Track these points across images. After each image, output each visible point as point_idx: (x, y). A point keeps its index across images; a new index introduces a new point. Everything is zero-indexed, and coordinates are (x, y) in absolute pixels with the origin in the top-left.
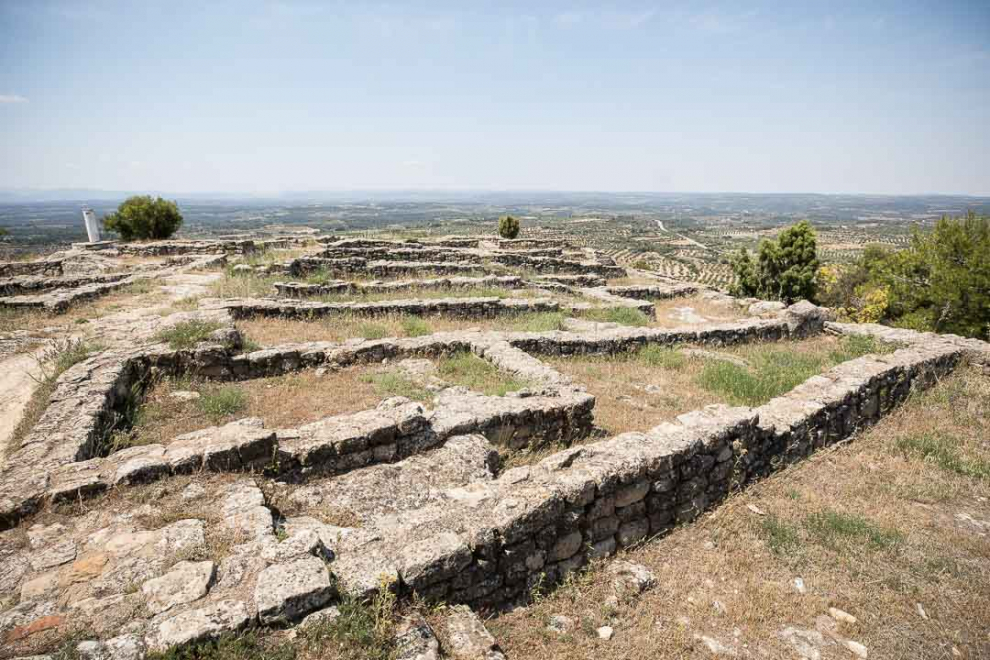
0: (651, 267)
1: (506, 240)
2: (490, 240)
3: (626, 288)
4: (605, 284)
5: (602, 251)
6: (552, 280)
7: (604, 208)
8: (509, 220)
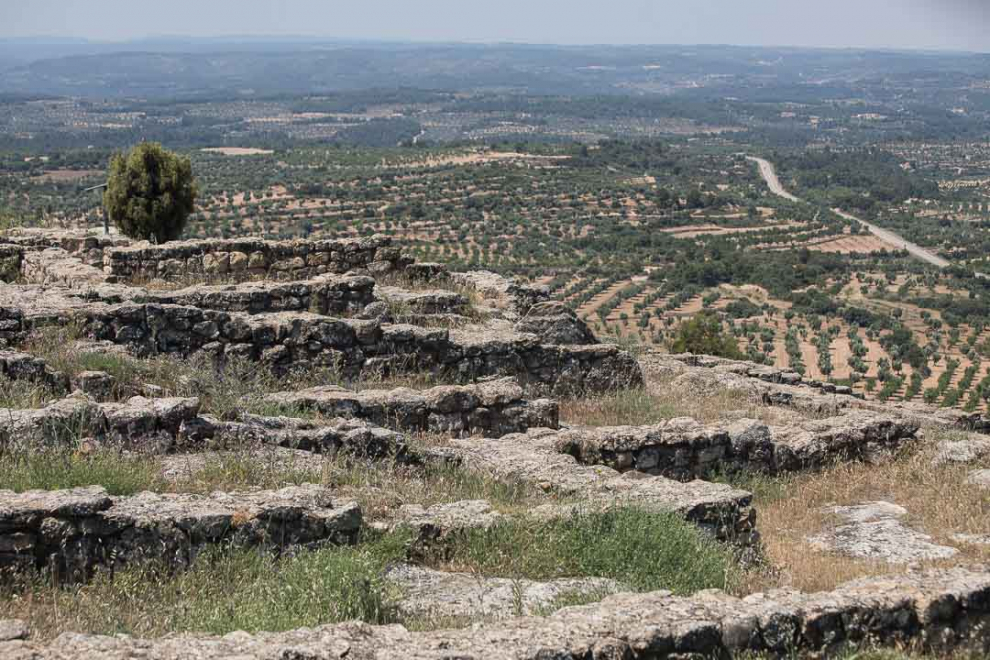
0: (743, 344)
1: (142, 245)
2: (69, 245)
3: (640, 433)
4: (552, 417)
5: (541, 284)
6: (333, 408)
7: (545, 107)
8: (152, 163)
